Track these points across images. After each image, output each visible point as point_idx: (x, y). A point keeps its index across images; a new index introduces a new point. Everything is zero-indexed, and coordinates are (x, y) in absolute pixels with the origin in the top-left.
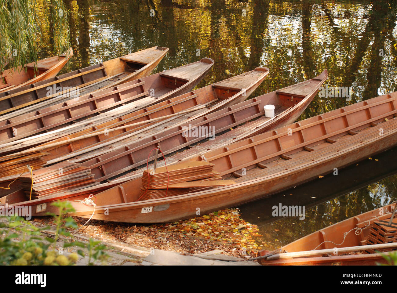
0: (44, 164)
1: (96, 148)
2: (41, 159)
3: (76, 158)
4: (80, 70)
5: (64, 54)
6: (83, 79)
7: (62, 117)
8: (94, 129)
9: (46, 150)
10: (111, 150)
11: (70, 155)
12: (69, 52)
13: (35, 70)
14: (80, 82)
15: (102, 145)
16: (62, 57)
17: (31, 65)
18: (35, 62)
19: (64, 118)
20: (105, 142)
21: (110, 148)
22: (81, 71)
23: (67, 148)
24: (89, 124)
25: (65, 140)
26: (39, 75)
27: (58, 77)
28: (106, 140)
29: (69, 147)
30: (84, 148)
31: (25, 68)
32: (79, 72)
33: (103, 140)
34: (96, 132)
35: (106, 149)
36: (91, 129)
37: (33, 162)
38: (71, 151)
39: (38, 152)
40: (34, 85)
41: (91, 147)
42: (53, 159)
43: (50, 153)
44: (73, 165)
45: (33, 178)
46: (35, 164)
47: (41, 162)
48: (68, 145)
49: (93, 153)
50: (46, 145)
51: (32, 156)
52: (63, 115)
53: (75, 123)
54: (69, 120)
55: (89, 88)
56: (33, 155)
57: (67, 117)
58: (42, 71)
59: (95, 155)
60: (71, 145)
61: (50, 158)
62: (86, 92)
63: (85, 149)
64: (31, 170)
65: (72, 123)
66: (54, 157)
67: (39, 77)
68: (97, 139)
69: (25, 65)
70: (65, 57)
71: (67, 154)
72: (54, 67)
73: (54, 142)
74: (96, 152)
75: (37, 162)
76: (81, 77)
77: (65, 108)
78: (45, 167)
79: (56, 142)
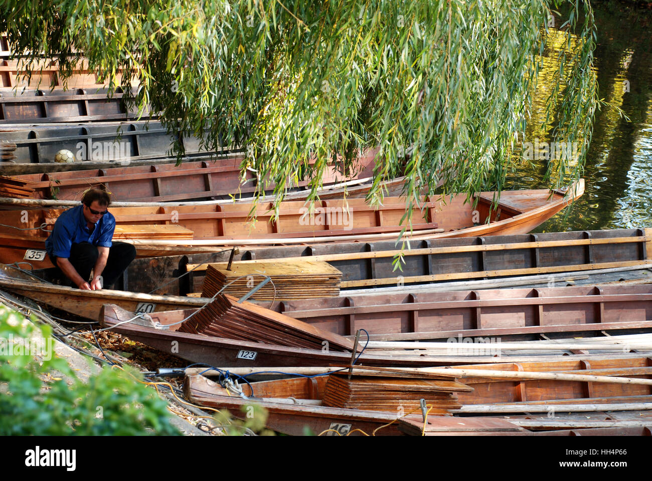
0: (455, 408)
1: (575, 410)
2: (453, 396)
3: (526, 416)
4: (587, 232)
5: (562, 190)
6: (591, 253)
7: (520, 317)
8: (582, 366)
9: (467, 379)
10: (608, 424)
11: (514, 406)
12: (574, 187)
13: (493, 207)
14: (581, 257)
15: (592, 407)
16: (558, 194)
17: (488, 195)
18: (497, 193)
19: (523, 322)
20: (600, 402)
21: (608, 419)
22: (590, 234)
23: (512, 389)
24: (573, 352)
25: (512, 370)
26: (499, 220)
27: (536, 236)
28: (604, 399)
29: (517, 387)
30: (548, 401)
31: (474, 198)
32: (585, 236)
33: (595, 397)
34: (586, 374)
35: (597, 418)
36: (574, 365)
37: (436, 397)
38: (518, 399)
39: (450, 379)
40: (483, 240)
41: (565, 403)
42: (477, 403)
43: (473, 389)
44: (514, 430)
45: (424, 430)
46: (437, 403)
47: (450, 403)
48: (516, 382)
49: (566, 417)
50: (470, 368)
51: (436, 385)
52: (522, 314)
53: (543, 339)
54: (534, 329)
55: (597, 277)
56: (437, 382)
57: (530, 320)
58: (508, 212)
59: (568, 424)
60: (522, 385)
61: (471, 400)
62: (587, 281)
63: (550, 404)
64: (427, 412)
65: (536, 337)
66: (480, 400)
67: (496, 224)
68: (583, 389)
69: (476, 194)
70: (563, 195)
71: (509, 401)
72: (534, 210)
73: (490, 369)
74: (574, 417)
75: (443, 399)
76: (586, 247)
77: (533, 301)
78: (455, 415)
79: (494, 368)
